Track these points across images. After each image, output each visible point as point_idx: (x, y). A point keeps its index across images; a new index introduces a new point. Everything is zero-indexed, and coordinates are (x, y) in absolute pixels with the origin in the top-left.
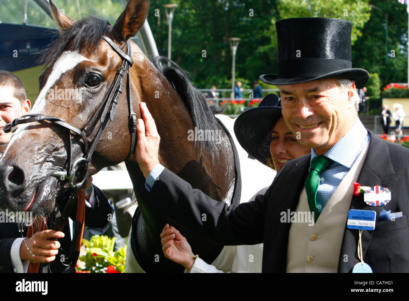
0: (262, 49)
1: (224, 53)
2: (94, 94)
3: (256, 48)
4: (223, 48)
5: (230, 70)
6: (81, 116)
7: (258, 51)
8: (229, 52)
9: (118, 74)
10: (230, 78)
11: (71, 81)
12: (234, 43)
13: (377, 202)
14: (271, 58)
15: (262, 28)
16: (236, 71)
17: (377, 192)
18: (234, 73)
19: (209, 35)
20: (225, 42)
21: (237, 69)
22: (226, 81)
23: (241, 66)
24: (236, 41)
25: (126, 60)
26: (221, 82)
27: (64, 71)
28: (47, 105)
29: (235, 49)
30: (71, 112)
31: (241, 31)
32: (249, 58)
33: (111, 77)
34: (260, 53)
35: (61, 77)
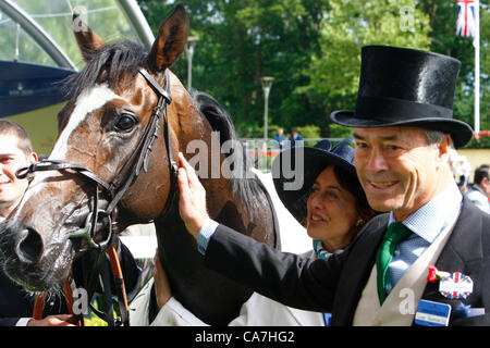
0: (300, 90)
1: (254, 95)
2: (126, 140)
3: (293, 89)
4: (253, 89)
5: (262, 116)
6: (108, 166)
7: (294, 92)
8: (261, 93)
9: (154, 114)
10: (261, 125)
11: (99, 123)
12: (266, 83)
13: (455, 293)
14: (311, 101)
15: (300, 66)
16: (269, 116)
17: (457, 280)
18: (266, 119)
19: (236, 73)
20: (256, 82)
21: (270, 114)
22: (258, 129)
23: (275, 111)
24: (269, 81)
25: (164, 97)
26: (250, 129)
27: (90, 111)
28: (69, 152)
29: (267, 90)
30: (98, 161)
31: (274, 68)
32: (284, 102)
33: (146, 119)
34: (298, 95)
35: (86, 118)
